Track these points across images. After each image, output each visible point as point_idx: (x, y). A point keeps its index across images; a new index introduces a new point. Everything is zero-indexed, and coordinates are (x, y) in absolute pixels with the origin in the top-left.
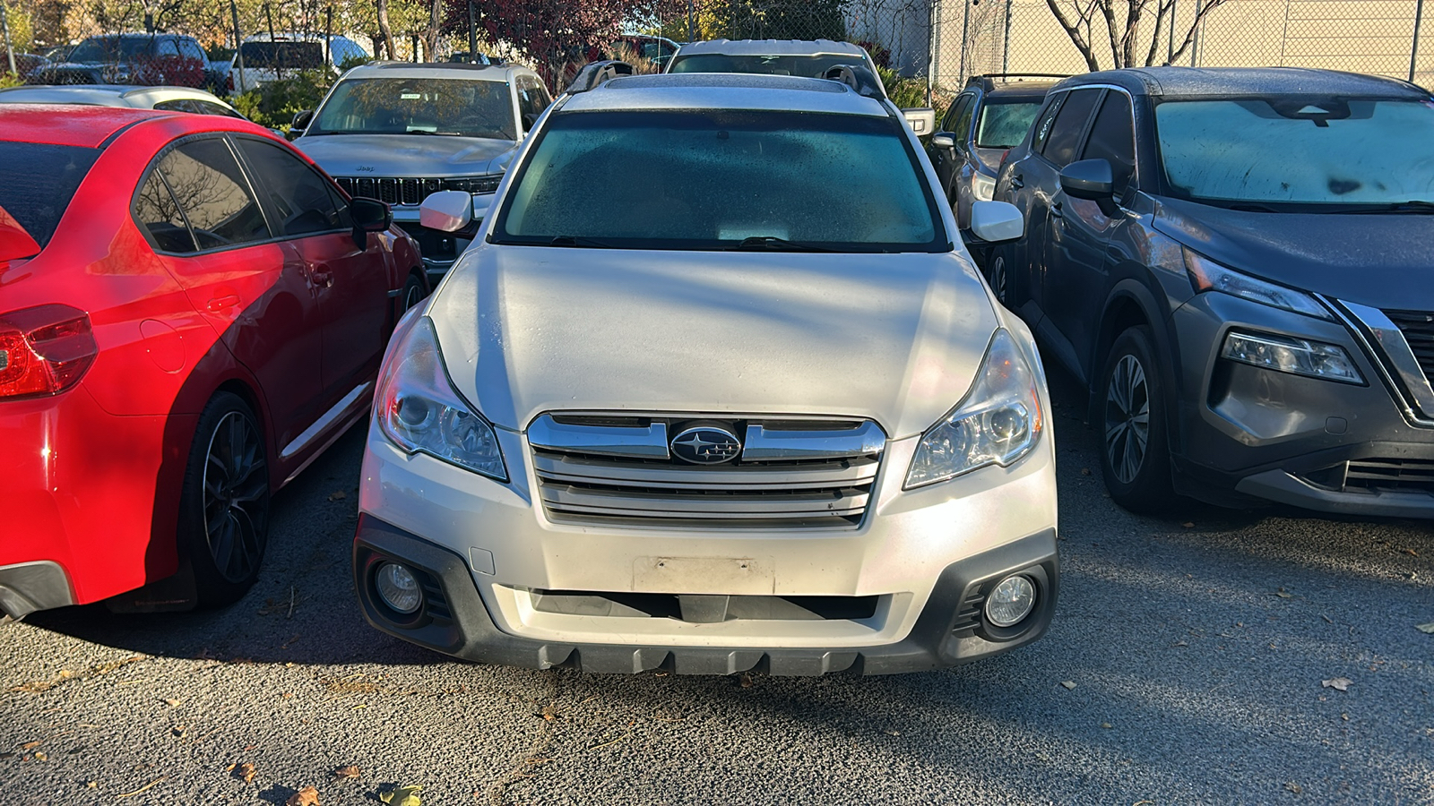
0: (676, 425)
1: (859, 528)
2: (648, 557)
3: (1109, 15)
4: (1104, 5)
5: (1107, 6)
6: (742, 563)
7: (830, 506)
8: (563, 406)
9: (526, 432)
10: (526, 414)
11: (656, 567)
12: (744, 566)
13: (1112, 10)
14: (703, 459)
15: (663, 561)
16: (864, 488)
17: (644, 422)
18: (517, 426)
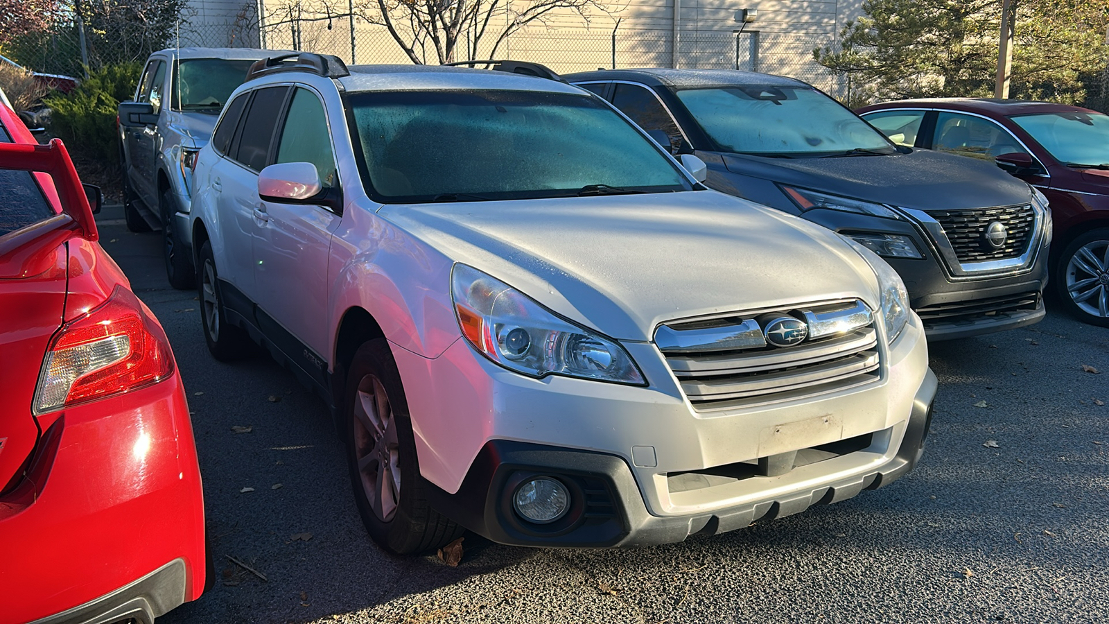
0: (763, 319)
1: (881, 379)
2: (769, 427)
3: (436, 40)
4: (432, 33)
5: (434, 34)
6: (825, 419)
7: (865, 366)
8: (673, 316)
9: (653, 342)
10: (648, 327)
11: (774, 434)
12: (827, 421)
13: (438, 37)
14: (788, 342)
15: (778, 428)
16: (873, 350)
17: (736, 321)
18: (645, 337)
